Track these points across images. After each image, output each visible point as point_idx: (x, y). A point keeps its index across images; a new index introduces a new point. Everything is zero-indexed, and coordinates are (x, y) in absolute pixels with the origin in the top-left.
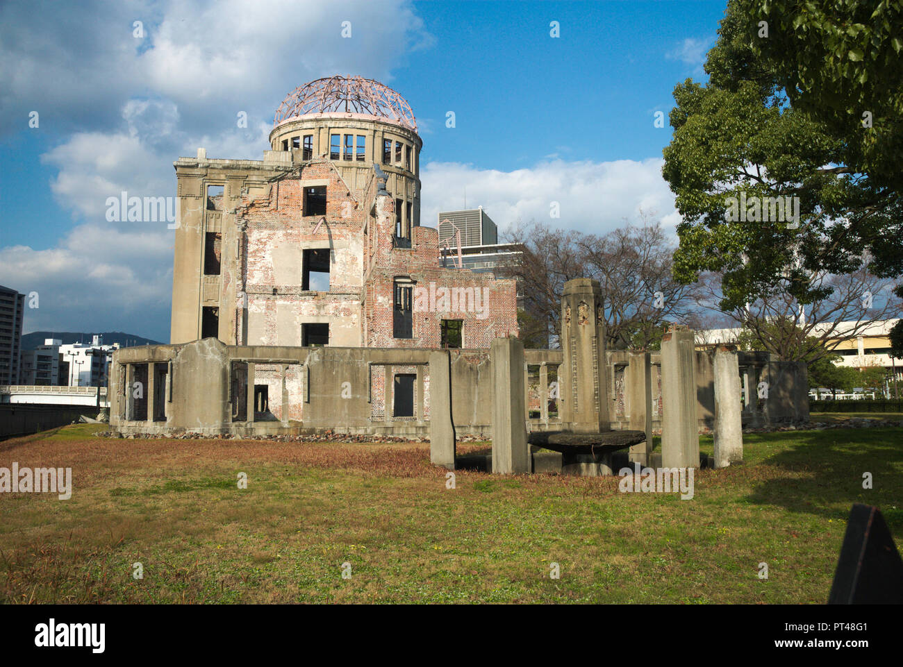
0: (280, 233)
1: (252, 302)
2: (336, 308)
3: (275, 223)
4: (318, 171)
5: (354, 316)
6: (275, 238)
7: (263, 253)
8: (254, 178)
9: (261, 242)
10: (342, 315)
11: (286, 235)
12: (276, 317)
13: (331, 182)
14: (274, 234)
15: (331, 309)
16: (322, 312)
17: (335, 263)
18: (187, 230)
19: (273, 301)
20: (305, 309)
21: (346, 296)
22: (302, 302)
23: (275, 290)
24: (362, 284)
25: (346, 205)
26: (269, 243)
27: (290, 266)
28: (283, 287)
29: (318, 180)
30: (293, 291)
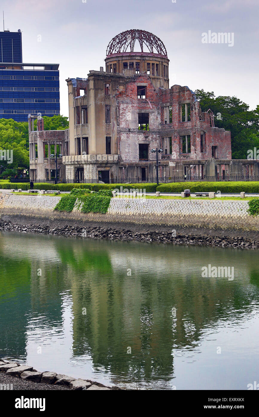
0: (130, 106)
1: (122, 135)
2: (152, 138)
3: (128, 101)
4: (143, 79)
5: (158, 141)
6: (129, 107)
7: (125, 114)
8: (121, 81)
9: (124, 109)
10: (154, 140)
11: (132, 106)
12: (130, 141)
13: (148, 84)
14: (128, 106)
15: (150, 138)
16: (147, 139)
17: (151, 119)
18: (99, 104)
19: (129, 134)
20: (140, 138)
21: (155, 133)
22: (139, 135)
23: (129, 130)
24: (160, 128)
25: (154, 94)
26: (126, 110)
27: (134, 120)
28: (132, 129)
29: (143, 83)
30: (135, 130)
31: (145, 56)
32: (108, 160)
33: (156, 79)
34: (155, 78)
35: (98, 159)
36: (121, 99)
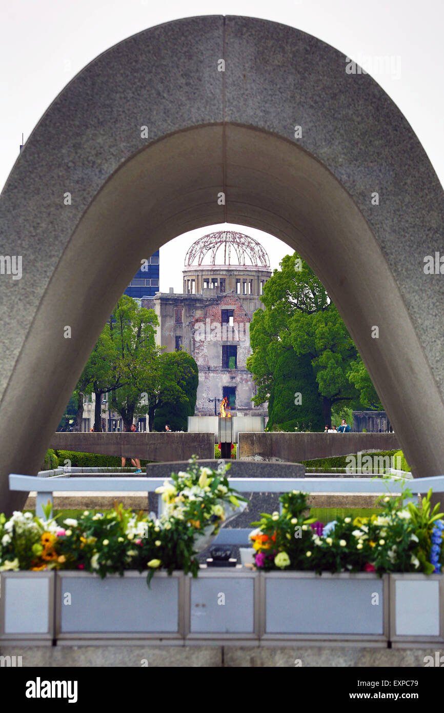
2: (241, 379)
4: (230, 301)
5: (249, 383)
7: (202, 347)
8: (198, 305)
10: (244, 382)
12: (210, 383)
13: (237, 307)
15: (238, 379)
16: (234, 380)
17: (240, 354)
18: (167, 335)
19: (208, 374)
20: (224, 379)
21: (245, 372)
22: (222, 375)
23: (209, 368)
25: (245, 320)
26: (205, 342)
27: (216, 354)
28: (213, 366)
29: (230, 306)
30: (218, 369)
31: (233, 270)
33: (248, 300)
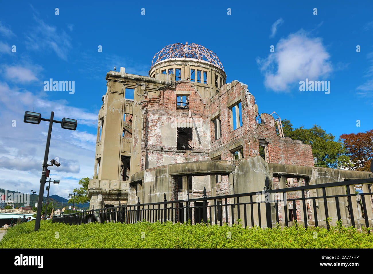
0: (165, 117)
1: (150, 155)
3: (162, 111)
4: (184, 87)
7: (156, 127)
8: (151, 87)
9: (155, 122)
11: (168, 119)
13: (192, 93)
14: (161, 118)
18: (113, 111)
19: (161, 155)
20: (179, 160)
21: (202, 154)
22: (177, 156)
23: (162, 149)
24: (210, 148)
25: (200, 105)
26: (158, 122)
27: (171, 136)
28: (166, 147)
29: (185, 91)
30: (172, 150)
31: (188, 61)
32: (120, 188)
33: (203, 88)
34: (202, 86)
35: (102, 186)
36: (150, 108)
